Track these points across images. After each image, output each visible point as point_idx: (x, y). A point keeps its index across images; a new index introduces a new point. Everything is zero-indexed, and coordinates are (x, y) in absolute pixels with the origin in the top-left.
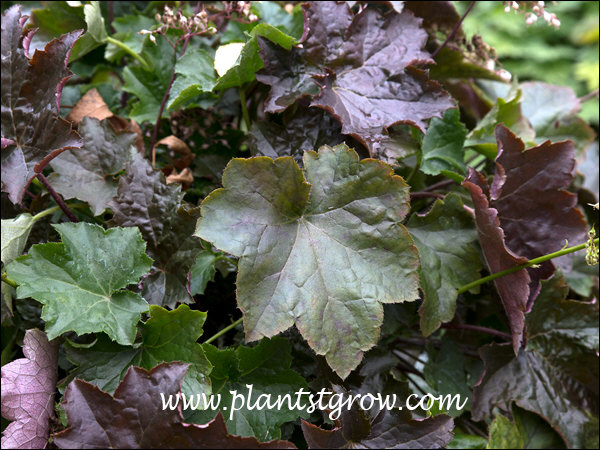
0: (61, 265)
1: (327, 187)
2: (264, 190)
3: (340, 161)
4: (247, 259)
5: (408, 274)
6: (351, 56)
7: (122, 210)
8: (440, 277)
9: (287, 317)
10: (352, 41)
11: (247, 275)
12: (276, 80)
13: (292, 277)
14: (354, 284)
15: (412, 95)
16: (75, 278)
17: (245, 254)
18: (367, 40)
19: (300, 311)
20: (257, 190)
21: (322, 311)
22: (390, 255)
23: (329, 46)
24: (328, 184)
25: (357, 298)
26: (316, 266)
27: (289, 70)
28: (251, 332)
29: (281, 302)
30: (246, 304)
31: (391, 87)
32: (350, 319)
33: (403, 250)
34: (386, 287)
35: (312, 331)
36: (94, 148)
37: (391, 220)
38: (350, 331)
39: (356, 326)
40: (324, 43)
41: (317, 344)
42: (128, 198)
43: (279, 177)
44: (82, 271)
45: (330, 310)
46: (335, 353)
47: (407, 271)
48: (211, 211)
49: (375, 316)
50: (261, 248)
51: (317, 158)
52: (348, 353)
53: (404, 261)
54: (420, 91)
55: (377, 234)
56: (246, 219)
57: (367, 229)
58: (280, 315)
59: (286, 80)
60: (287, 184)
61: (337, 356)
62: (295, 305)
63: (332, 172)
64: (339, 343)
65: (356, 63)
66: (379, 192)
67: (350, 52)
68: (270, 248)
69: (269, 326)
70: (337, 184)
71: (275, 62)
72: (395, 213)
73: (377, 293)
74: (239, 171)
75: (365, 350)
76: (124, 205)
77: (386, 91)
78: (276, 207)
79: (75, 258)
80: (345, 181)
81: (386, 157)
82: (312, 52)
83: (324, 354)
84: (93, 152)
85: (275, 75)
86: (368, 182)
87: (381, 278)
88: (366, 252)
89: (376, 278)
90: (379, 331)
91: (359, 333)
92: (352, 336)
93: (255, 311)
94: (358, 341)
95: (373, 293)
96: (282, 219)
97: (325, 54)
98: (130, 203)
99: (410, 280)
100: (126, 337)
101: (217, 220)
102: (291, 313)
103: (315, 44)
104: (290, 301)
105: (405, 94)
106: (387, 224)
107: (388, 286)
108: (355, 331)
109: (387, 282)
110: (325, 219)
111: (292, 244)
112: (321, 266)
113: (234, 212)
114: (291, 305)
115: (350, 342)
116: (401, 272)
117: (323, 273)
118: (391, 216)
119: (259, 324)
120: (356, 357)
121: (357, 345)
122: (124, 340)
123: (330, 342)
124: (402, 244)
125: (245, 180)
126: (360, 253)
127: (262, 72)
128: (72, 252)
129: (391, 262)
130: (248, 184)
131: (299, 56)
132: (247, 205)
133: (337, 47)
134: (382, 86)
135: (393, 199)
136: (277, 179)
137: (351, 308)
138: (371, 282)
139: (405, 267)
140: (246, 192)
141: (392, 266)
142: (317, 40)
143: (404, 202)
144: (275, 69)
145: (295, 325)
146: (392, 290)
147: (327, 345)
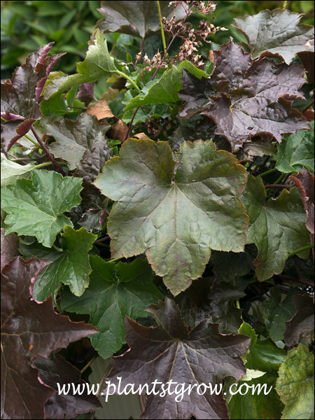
0: (30, 193)
1: (194, 167)
2: (148, 162)
3: (206, 151)
4: (121, 204)
5: (240, 234)
6: (248, 89)
7: (84, 168)
8: (280, 243)
9: (142, 246)
10: (249, 79)
11: (119, 214)
12: (192, 99)
13: (154, 221)
14: (195, 233)
15: (280, 117)
16: (37, 203)
17: (121, 200)
18: (262, 80)
19: (152, 244)
20: (144, 161)
21: (169, 247)
22: (229, 219)
23: (233, 81)
24: (195, 165)
25: (195, 243)
26: (174, 217)
27: (203, 93)
28: (116, 252)
29: (141, 236)
30: (115, 233)
31: (268, 111)
32: (188, 257)
33: (238, 216)
34: (219, 240)
35: (157, 259)
36: (85, 132)
37: (232, 195)
38: (186, 264)
39: (191, 261)
40: (230, 78)
41: (159, 268)
42: (90, 162)
43: (158, 154)
44: (41, 199)
45: (175, 247)
46: (172, 276)
47: (240, 232)
48: (110, 170)
49: (204, 257)
50: (135, 199)
51: (192, 147)
52: (182, 279)
53: (238, 224)
54: (286, 115)
55: (221, 203)
56: (133, 179)
57: (215, 198)
58: (138, 245)
59: (200, 100)
60: (163, 160)
61: (173, 279)
62: (149, 240)
63: (200, 157)
64: (176, 271)
65: (250, 94)
66: (227, 174)
67: (246, 86)
68: (142, 200)
69: (129, 251)
70: (201, 165)
71: (192, 87)
72: (236, 190)
73: (211, 242)
74: (133, 147)
75: (193, 279)
76: (86, 165)
77: (264, 113)
78: (155, 174)
79: (39, 191)
80: (206, 164)
81: (248, 155)
82: (220, 83)
83: (161, 276)
84: (84, 134)
85: (192, 95)
86: (220, 166)
87: (217, 233)
88: (211, 213)
89: (214, 232)
90: (205, 267)
91: (192, 267)
92: (187, 268)
93: (121, 239)
94: (190, 272)
95: (207, 241)
96: (159, 183)
97: (230, 86)
98: (90, 165)
99: (240, 238)
100: (49, 242)
101: (112, 176)
102: (145, 244)
103: (222, 78)
104: (147, 236)
105: (275, 116)
106: (230, 197)
107: (221, 238)
108: (189, 265)
109: (221, 236)
110: (189, 187)
111: (160, 200)
112: (177, 218)
113: (126, 173)
114: (147, 239)
115: (184, 271)
116: (235, 232)
117: (177, 222)
118: (233, 192)
119: (122, 248)
120: (187, 283)
121: (189, 275)
122: (47, 244)
123: (169, 269)
124: (238, 212)
125: (136, 154)
126: (207, 214)
127: (182, 92)
128: (39, 186)
129: (228, 223)
130: (138, 156)
131: (211, 85)
132: (135, 170)
133: (238, 82)
134: (262, 110)
135: (236, 180)
136: (157, 156)
137: (190, 249)
138: (208, 234)
139: (238, 228)
140: (135, 162)
141: (229, 226)
142: (224, 76)
143: (243, 183)
144: (192, 91)
145: (145, 253)
146: (224, 242)
147: (166, 271)
